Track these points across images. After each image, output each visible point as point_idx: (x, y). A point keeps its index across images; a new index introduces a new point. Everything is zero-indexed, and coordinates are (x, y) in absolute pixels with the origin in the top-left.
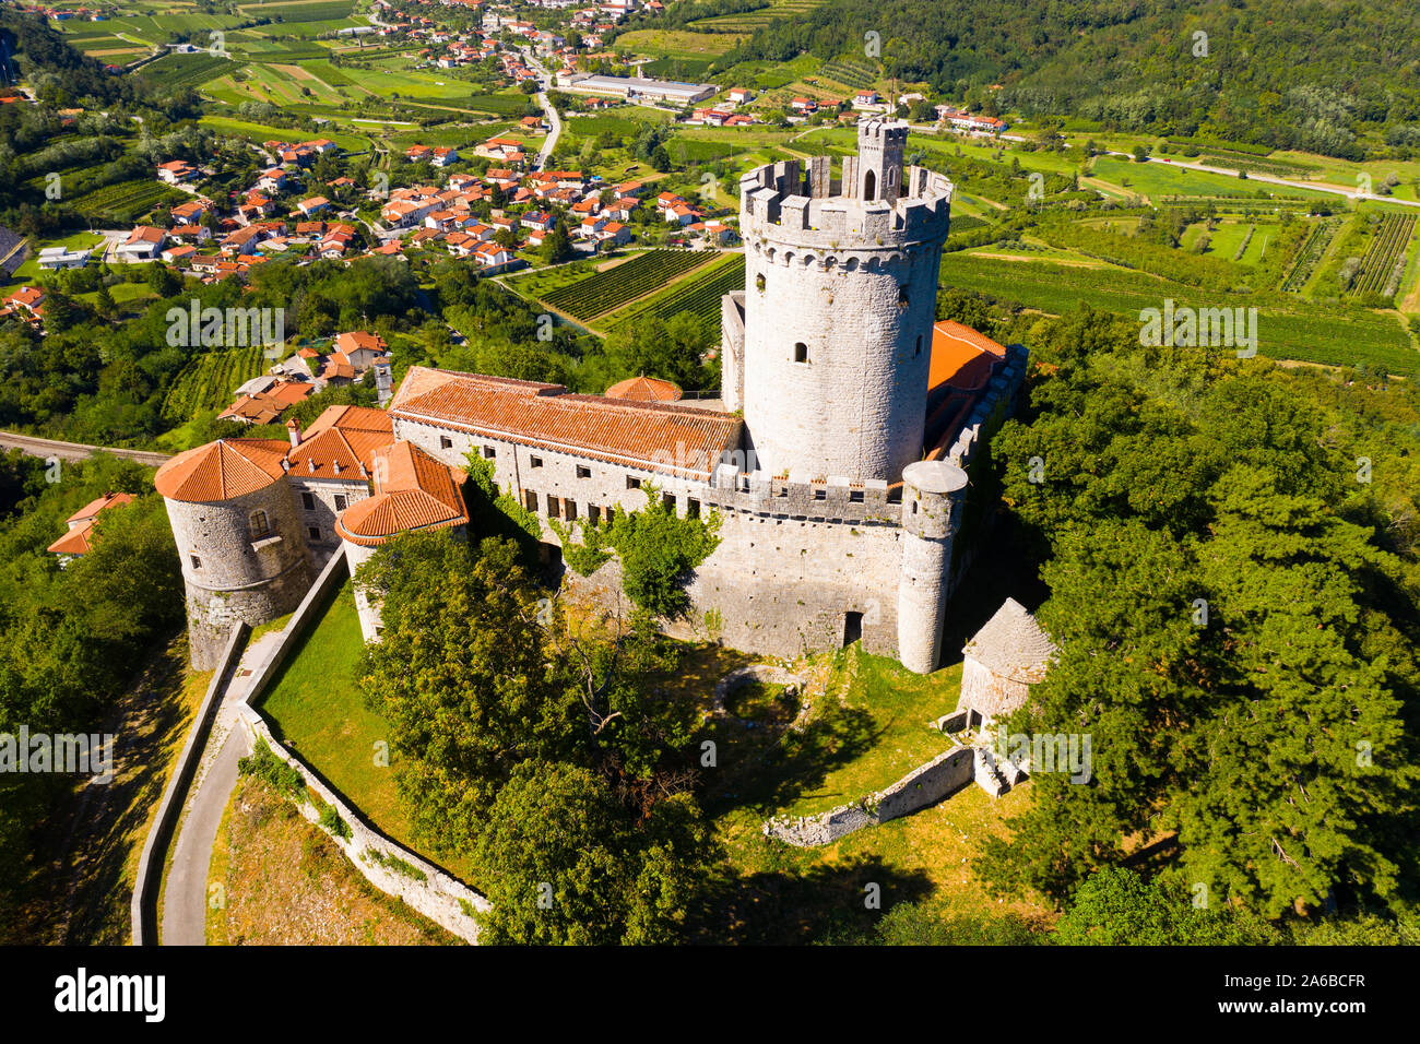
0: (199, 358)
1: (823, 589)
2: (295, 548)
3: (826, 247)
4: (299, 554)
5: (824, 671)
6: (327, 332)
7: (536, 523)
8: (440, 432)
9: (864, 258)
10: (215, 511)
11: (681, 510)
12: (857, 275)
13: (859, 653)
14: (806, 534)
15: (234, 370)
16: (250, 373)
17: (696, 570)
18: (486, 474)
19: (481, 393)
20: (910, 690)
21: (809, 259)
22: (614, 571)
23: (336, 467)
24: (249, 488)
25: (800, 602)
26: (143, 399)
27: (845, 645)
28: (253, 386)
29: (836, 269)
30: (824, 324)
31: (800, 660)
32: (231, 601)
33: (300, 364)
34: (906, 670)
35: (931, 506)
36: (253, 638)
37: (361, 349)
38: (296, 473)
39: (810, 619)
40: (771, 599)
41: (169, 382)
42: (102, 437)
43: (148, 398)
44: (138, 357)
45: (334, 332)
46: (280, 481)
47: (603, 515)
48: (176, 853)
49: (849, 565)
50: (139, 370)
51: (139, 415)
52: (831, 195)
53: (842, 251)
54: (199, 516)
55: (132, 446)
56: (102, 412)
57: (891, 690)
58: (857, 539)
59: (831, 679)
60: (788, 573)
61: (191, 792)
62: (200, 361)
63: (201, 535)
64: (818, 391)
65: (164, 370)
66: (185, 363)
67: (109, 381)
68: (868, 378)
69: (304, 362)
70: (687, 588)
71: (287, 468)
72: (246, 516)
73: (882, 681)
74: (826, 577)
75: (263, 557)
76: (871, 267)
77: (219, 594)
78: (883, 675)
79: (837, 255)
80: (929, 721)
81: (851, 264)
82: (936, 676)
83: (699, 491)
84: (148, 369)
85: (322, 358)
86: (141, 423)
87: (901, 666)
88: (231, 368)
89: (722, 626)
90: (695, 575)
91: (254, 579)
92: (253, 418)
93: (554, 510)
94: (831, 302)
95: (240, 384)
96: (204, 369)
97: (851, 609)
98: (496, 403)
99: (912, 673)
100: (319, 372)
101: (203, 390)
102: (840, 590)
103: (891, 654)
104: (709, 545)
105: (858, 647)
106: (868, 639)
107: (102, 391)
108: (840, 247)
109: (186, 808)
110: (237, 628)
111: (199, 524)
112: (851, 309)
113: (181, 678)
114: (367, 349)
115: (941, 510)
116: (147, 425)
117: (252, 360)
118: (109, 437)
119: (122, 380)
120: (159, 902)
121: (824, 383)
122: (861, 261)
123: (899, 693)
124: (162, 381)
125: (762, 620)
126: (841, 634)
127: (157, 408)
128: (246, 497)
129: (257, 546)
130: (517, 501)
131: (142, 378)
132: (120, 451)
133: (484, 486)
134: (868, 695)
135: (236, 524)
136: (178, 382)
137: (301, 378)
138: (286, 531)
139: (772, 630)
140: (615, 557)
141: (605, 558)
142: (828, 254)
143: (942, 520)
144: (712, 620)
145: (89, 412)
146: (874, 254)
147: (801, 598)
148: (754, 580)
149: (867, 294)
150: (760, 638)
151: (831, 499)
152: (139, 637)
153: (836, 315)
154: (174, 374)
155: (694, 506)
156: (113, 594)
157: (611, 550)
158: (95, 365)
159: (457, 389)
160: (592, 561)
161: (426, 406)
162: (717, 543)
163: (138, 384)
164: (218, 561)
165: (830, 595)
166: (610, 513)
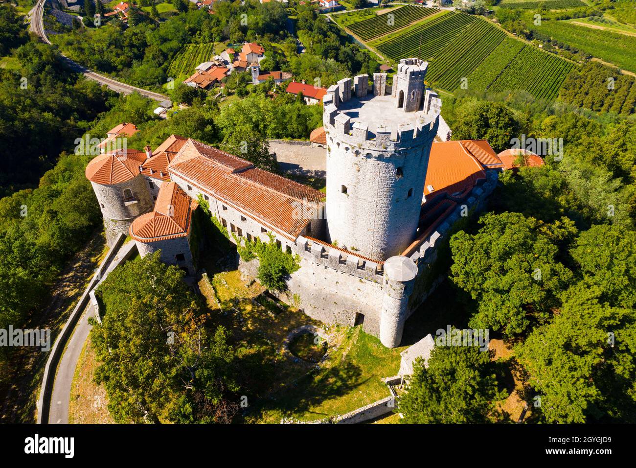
0: (187, 46)
1: (346, 299)
2: (146, 203)
3: (356, 145)
4: (148, 206)
5: (341, 337)
6: (241, 41)
7: (227, 232)
8: (187, 183)
9: (376, 154)
10: (107, 188)
11: (284, 249)
12: (372, 161)
13: (361, 331)
14: (338, 276)
15: (200, 55)
16: (205, 58)
17: (291, 275)
18: (206, 206)
19: (208, 166)
20: (380, 356)
21: (347, 149)
22: (257, 263)
23: (161, 174)
24: (122, 180)
25: (335, 303)
26: (160, 65)
27: (355, 325)
28: (203, 66)
29: (360, 157)
30: (355, 180)
31: (333, 327)
32: (117, 224)
33: (226, 56)
34: (382, 345)
35: (394, 285)
36: (126, 241)
37: (252, 53)
38: (145, 174)
39: (339, 311)
40: (322, 298)
41: (172, 58)
42: (139, 84)
43: (163, 64)
44: (162, 43)
45: (244, 41)
46: (138, 176)
47: (253, 240)
48: (69, 344)
49: (358, 293)
50: (160, 50)
51: (156, 74)
52: (385, 95)
53: (363, 149)
54: (101, 189)
55: (150, 89)
56: (142, 70)
57: (370, 355)
58: (362, 284)
59: (343, 342)
60: (331, 289)
61: (82, 315)
62: (187, 48)
63: (103, 197)
64: (351, 209)
65: (171, 51)
66: (180, 48)
67: (149, 54)
68: (378, 208)
69: (228, 55)
70: (287, 281)
71: (141, 170)
72: (122, 191)
73: (367, 348)
74: (348, 295)
75: (130, 208)
76: (380, 158)
77: (113, 220)
78: (369, 345)
79: (361, 151)
80: (382, 377)
81: (369, 156)
82: (396, 350)
83: (291, 244)
84: (165, 50)
85: (236, 54)
86: (157, 77)
87: (380, 342)
88: (199, 53)
89: (300, 302)
90: (291, 277)
91: (126, 216)
92: (200, 84)
93: (233, 230)
94: (359, 171)
95: (200, 63)
96: (188, 52)
97: (359, 312)
98: (213, 174)
99: (384, 347)
100: (234, 60)
101: (185, 63)
102: (354, 302)
103: (376, 336)
104: (295, 267)
105: (361, 327)
106: (366, 326)
107: (145, 59)
108: (362, 147)
109: (78, 323)
110: (120, 235)
111: (101, 192)
112: (368, 176)
113: (103, 248)
114: (255, 53)
115: (400, 288)
116: (160, 78)
117: (208, 50)
118: (142, 84)
119: (153, 55)
120: (58, 365)
121: (355, 206)
122: (374, 155)
123: (374, 357)
124: (169, 57)
125: (318, 306)
126: (353, 321)
127: (165, 70)
128: (121, 184)
129: (127, 204)
130: (219, 221)
131: (161, 54)
132: (144, 91)
133: (206, 211)
134: (358, 356)
135: (117, 194)
136: (176, 58)
137: (226, 63)
138: (141, 197)
139: (322, 310)
140: (258, 258)
141: (254, 257)
142: (356, 149)
143: (399, 292)
144: (297, 298)
145: (138, 69)
146: (381, 153)
147: (335, 301)
148: (314, 288)
149: (378, 171)
150: (316, 313)
151: (349, 266)
152: (89, 227)
153: (361, 178)
154: (175, 54)
155: (289, 249)
156: (76, 208)
157: (257, 254)
158: (145, 45)
159: (199, 162)
160: (250, 257)
161: (183, 169)
162: (298, 267)
163: (159, 57)
164: (111, 208)
165: (349, 303)
166: (255, 239)
